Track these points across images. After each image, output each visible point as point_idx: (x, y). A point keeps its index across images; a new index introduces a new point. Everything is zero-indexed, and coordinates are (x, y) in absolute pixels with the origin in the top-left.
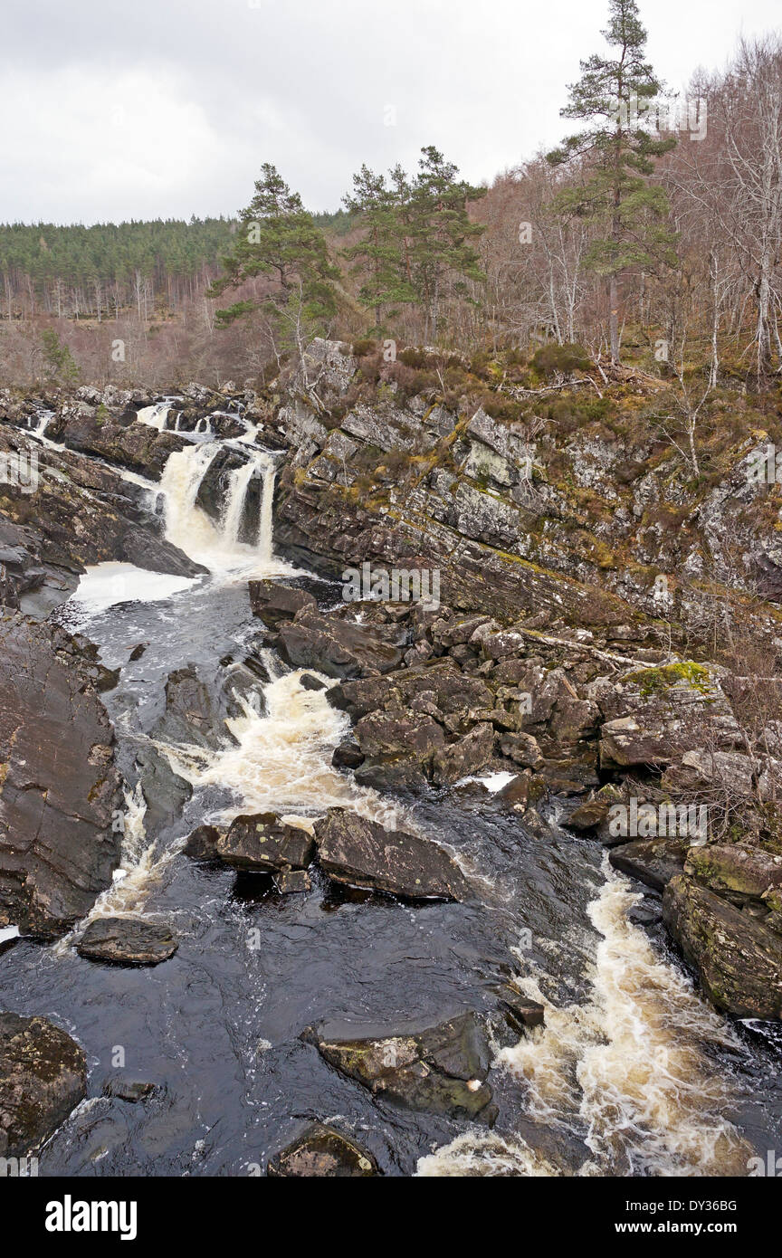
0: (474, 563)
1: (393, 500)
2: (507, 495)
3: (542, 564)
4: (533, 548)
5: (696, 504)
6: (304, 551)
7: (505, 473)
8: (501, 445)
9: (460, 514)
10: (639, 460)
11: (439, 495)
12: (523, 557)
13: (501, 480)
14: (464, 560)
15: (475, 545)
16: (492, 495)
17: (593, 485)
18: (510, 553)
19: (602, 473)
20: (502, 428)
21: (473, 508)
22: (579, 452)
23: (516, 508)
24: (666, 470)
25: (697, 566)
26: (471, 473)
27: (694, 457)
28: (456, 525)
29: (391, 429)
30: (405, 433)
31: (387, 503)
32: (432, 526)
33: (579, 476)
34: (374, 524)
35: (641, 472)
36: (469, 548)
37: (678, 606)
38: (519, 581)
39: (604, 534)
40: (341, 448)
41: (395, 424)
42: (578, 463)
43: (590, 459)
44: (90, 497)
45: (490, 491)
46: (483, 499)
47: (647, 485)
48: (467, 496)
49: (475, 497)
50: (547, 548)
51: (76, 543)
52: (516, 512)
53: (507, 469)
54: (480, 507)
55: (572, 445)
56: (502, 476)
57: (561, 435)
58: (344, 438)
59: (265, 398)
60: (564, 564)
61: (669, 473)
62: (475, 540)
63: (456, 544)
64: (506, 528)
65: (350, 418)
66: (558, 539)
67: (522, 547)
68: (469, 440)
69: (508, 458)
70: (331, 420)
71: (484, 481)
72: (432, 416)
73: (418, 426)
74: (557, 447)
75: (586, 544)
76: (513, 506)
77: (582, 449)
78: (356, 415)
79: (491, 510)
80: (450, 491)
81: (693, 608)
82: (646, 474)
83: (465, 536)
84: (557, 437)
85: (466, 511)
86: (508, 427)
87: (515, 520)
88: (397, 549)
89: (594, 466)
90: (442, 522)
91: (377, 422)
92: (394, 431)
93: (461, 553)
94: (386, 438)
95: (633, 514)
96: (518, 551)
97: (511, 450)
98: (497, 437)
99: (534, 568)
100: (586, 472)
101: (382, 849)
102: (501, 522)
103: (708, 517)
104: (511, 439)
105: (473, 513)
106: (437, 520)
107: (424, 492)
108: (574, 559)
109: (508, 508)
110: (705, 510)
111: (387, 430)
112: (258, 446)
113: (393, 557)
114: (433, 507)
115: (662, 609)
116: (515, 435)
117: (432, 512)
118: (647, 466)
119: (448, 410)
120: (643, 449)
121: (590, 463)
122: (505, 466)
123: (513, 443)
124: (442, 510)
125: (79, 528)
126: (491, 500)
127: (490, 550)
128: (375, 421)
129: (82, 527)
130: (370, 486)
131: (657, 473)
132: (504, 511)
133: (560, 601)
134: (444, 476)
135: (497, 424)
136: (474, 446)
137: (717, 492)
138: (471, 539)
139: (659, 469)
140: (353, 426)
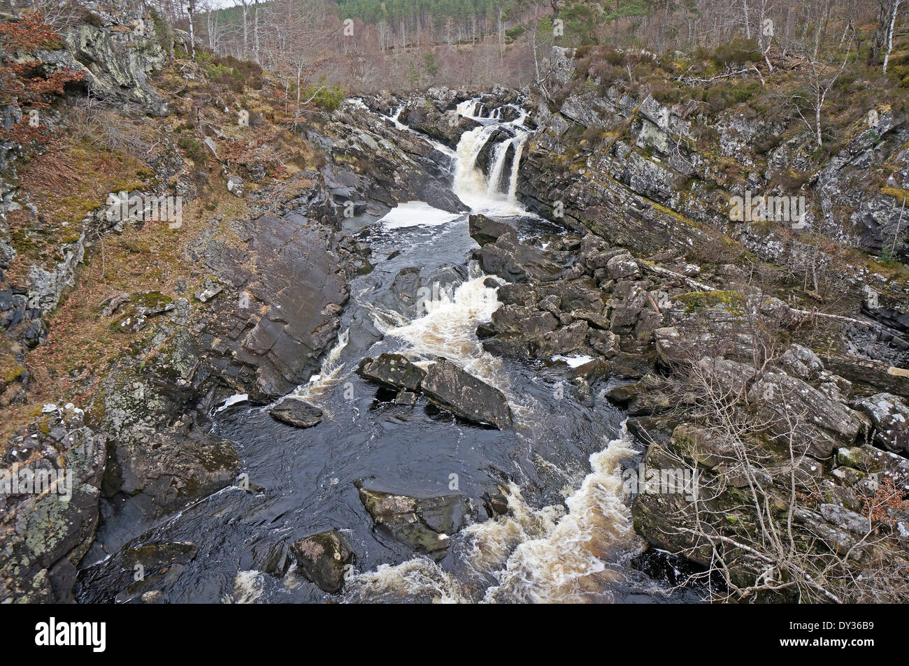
0: (637, 213)
1: (589, 164)
2: (667, 162)
3: (686, 215)
4: (681, 202)
5: (816, 171)
6: (533, 200)
7: (664, 144)
8: (663, 123)
9: (632, 175)
10: (776, 134)
11: (619, 161)
12: (673, 210)
13: (661, 150)
14: (630, 210)
15: (640, 199)
16: (654, 162)
17: (734, 155)
18: (665, 206)
19: (743, 145)
20: (664, 109)
21: (640, 171)
22: (725, 128)
23: (672, 172)
24: (797, 142)
25: (809, 222)
26: (641, 144)
27: (819, 130)
28: (629, 184)
29: (593, 112)
30: (603, 115)
31: (585, 167)
32: (612, 184)
33: (723, 147)
34: (575, 181)
35: (775, 144)
36: (635, 201)
37: (786, 254)
38: (665, 227)
39: (737, 193)
40: (559, 126)
41: (596, 108)
42: (723, 136)
43: (733, 134)
44: (406, 158)
45: (654, 158)
46: (647, 164)
47: (779, 154)
48: (636, 162)
49: (641, 163)
50: (691, 203)
51: (395, 188)
52: (671, 175)
53: (666, 141)
54: (645, 170)
55: (720, 122)
56: (663, 146)
57: (712, 115)
58: (561, 119)
60: (703, 216)
61: (799, 145)
62: (641, 195)
63: (628, 198)
64: (662, 187)
65: (566, 104)
66: (700, 197)
67: (673, 202)
68: (641, 118)
69: (668, 133)
70: (555, 106)
71: (650, 151)
72: (621, 102)
73: (612, 110)
74: (708, 124)
75: (722, 201)
76: (670, 170)
77: (728, 126)
78: (570, 102)
79: (652, 173)
80: (626, 158)
81: (798, 256)
82: (779, 146)
83: (635, 192)
84: (708, 116)
85: (635, 173)
86: (669, 108)
87: (669, 181)
88: (586, 200)
89: (737, 139)
90: (620, 181)
91: (584, 107)
92: (595, 114)
93: (630, 204)
94: (589, 119)
95: (764, 178)
96: (670, 204)
97: (671, 127)
98: (660, 117)
99: (679, 218)
100: (730, 144)
101: (461, 388)
102: (659, 182)
103: (825, 181)
104: (672, 118)
105: (640, 175)
106: (616, 180)
107: (609, 159)
108: (711, 212)
109: (665, 171)
110: (823, 176)
111: (590, 113)
112: (524, 127)
113: (583, 205)
114: (614, 170)
115: (773, 255)
116: (674, 115)
117: (613, 173)
118: (781, 139)
119: (633, 97)
120: (780, 125)
121: (733, 136)
122: (665, 139)
123: (673, 121)
124: (620, 172)
125: (397, 178)
126: (652, 165)
127: (650, 203)
128: (582, 106)
129: (399, 178)
130: (574, 154)
131: (790, 144)
132: (662, 174)
133: (691, 244)
134: (622, 147)
135: (661, 106)
136: (645, 124)
137: (835, 160)
138: (638, 194)
139: (791, 141)
140: (568, 111)
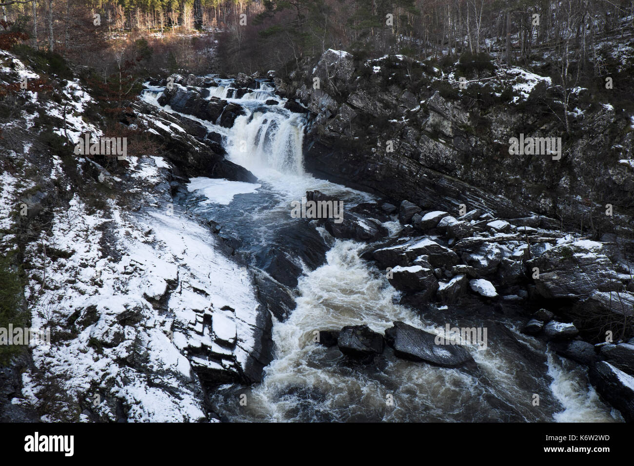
0: (429, 181)
1: (379, 144)
2: (451, 142)
3: (472, 183)
4: (465, 173)
5: (566, 149)
7: (450, 130)
8: (449, 113)
9: (421, 153)
10: (530, 122)
11: (409, 143)
12: (459, 178)
13: (448, 133)
14: (423, 180)
15: (429, 171)
16: (441, 142)
17: (502, 137)
18: (451, 176)
19: (508, 130)
20: (449, 104)
21: (430, 150)
22: (494, 118)
23: (456, 150)
24: (548, 129)
25: (567, 184)
26: (429, 129)
27: (567, 121)
28: (418, 160)
29: (378, 104)
30: (387, 105)
31: (376, 147)
32: (404, 160)
33: (494, 131)
34: (367, 158)
35: (532, 130)
36: (426, 173)
37: (555, 207)
38: (458, 192)
39: (508, 165)
40: (345, 115)
41: (381, 101)
42: (494, 124)
43: (502, 122)
44: (196, 140)
45: (441, 140)
46: (436, 144)
48: (426, 143)
49: (431, 144)
50: (475, 173)
51: (189, 167)
52: (456, 152)
53: (452, 127)
54: (434, 149)
55: (491, 114)
56: (448, 131)
57: (485, 110)
58: (349, 108)
59: (288, 83)
60: (484, 182)
61: (549, 131)
62: (430, 168)
63: (418, 171)
64: (449, 162)
65: (353, 96)
66: (481, 168)
67: (459, 173)
68: (428, 110)
69: (452, 121)
70: (341, 97)
71: (436, 134)
72: (403, 96)
73: (394, 102)
74: (481, 114)
75: (498, 171)
76: (454, 149)
77: (497, 116)
78: (357, 95)
79: (441, 151)
80: (416, 140)
81: (565, 208)
82: (535, 131)
83: (423, 165)
84: (481, 109)
85: (425, 151)
86: (453, 103)
87: (454, 156)
89: (504, 126)
90: (409, 158)
91: (370, 100)
92: (379, 104)
93: (421, 175)
94: (375, 108)
96: (456, 175)
97: (454, 116)
98: (446, 109)
99: (467, 185)
100: (499, 129)
102: (447, 158)
103: (573, 157)
104: (455, 110)
105: (430, 153)
106: (406, 156)
107: (398, 140)
108: (490, 179)
109: (451, 150)
110: (572, 152)
111: (375, 104)
112: (288, 110)
114: (404, 149)
116: (456, 108)
117: (404, 151)
118: (536, 126)
119: (414, 93)
120: (533, 116)
121: (501, 124)
122: (450, 125)
123: (455, 112)
124: (410, 151)
126: (441, 146)
127: (439, 174)
128: (368, 98)
129: (192, 158)
130: (365, 136)
131: (542, 130)
132: (448, 152)
134: (411, 132)
135: (447, 101)
136: (431, 114)
137: (580, 141)
138: (427, 168)
139: (542, 128)
140: (354, 102)
